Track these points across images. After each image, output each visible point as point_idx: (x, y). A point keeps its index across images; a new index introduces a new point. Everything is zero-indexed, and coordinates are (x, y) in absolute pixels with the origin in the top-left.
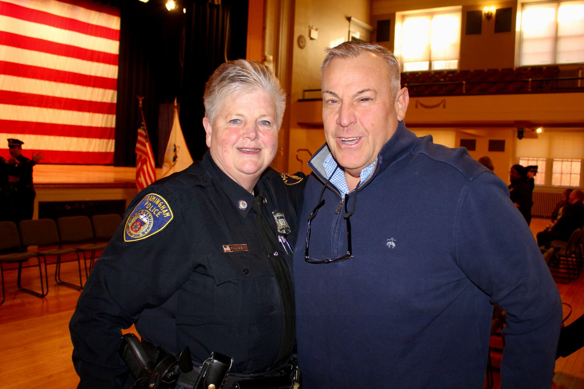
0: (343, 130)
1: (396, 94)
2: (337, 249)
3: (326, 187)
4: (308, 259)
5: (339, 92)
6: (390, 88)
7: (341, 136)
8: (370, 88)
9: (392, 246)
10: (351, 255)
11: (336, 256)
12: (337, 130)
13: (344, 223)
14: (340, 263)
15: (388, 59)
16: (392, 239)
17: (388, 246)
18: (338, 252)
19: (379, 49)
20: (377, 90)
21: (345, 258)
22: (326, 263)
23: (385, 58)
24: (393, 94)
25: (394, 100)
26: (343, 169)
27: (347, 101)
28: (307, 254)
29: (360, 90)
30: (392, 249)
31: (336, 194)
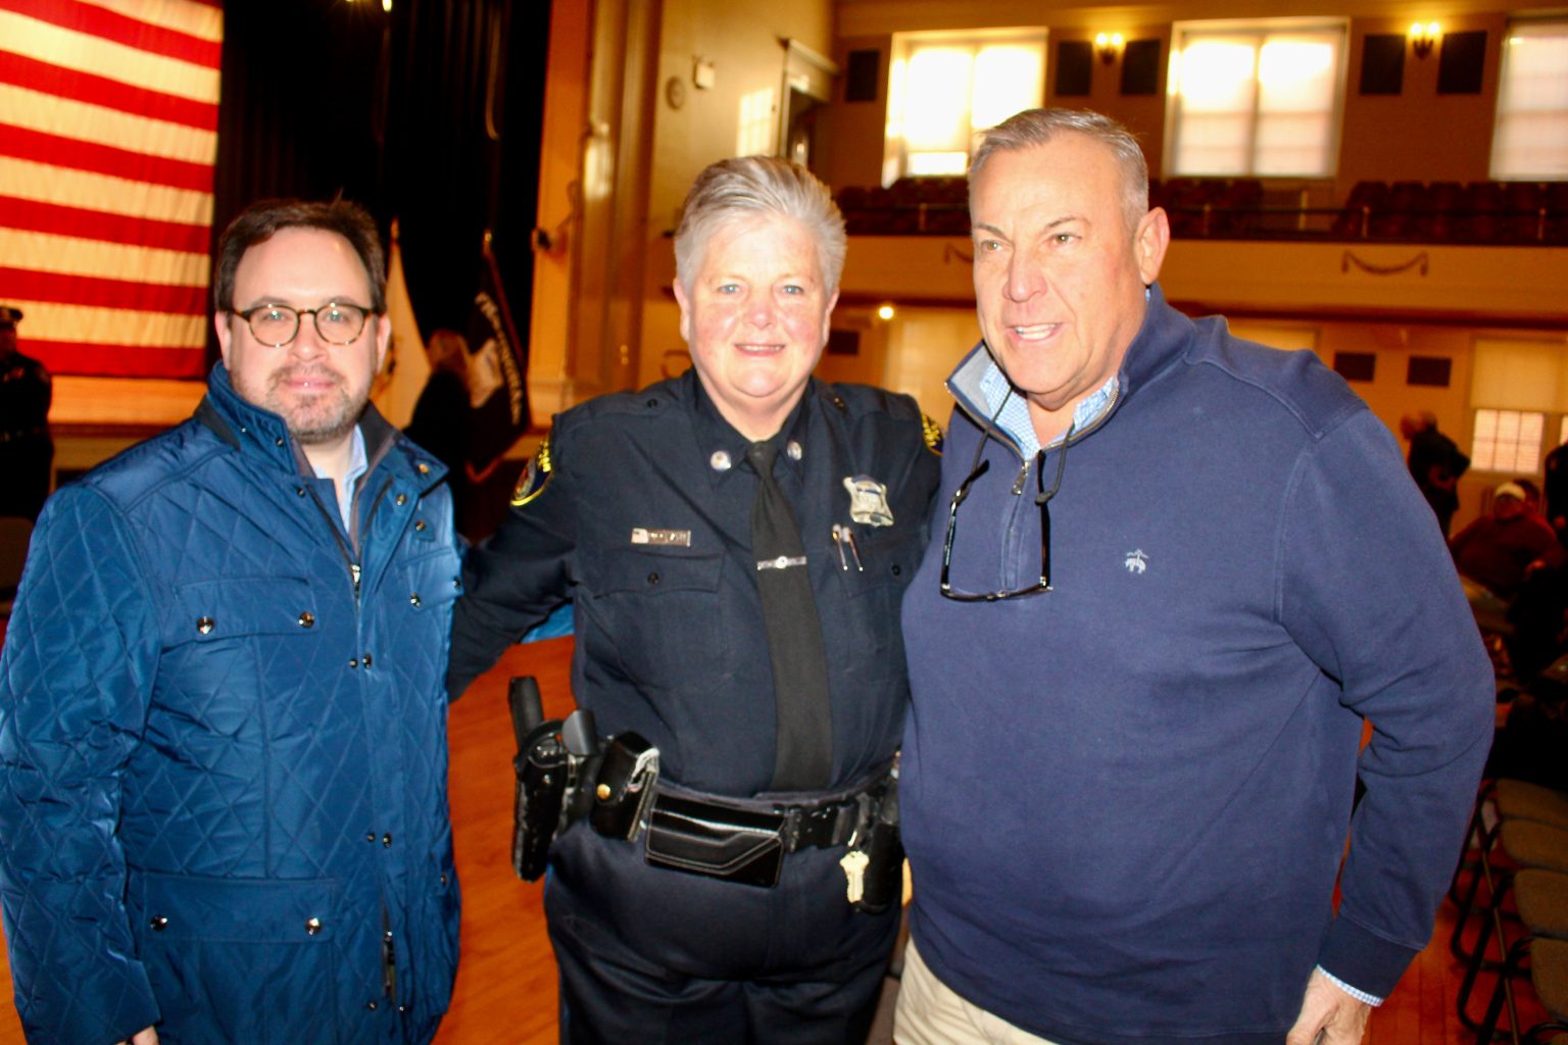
0: (1019, 309)
1: (1136, 225)
2: (1016, 572)
3: (989, 436)
4: (948, 591)
5: (1006, 226)
6: (1122, 210)
7: (1014, 323)
8: (1075, 215)
9: (1136, 568)
10: (1048, 584)
11: (1013, 586)
12: (1005, 310)
13: (1035, 515)
14: (1021, 602)
15: (1117, 145)
16: (1139, 552)
17: (1129, 567)
18: (1016, 580)
19: (1097, 124)
20: (1089, 217)
21: (1035, 590)
22: (989, 600)
23: (1110, 143)
24: (1129, 226)
25: (1133, 237)
26: (1023, 393)
27: (1024, 244)
28: (945, 580)
29: (1051, 219)
30: (1139, 576)
31: (1011, 451)
